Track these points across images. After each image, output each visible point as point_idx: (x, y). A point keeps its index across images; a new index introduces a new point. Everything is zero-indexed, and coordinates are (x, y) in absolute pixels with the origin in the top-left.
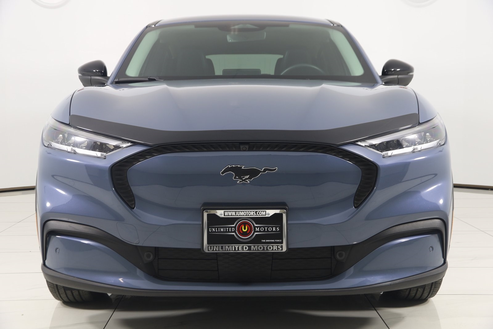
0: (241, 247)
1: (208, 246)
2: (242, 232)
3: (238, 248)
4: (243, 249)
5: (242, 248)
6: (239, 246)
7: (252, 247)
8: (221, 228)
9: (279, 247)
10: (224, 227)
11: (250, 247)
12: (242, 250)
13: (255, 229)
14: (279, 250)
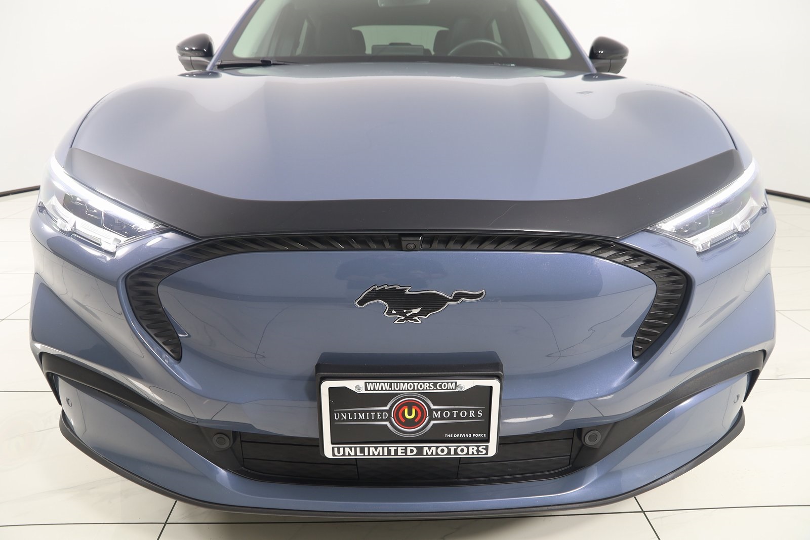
0: (402, 449)
1: (333, 448)
2: (403, 421)
3: (396, 451)
4: (406, 452)
5: (404, 451)
6: (397, 447)
7: (425, 449)
8: (360, 414)
9: (480, 449)
10: (365, 412)
11: (420, 451)
12: (404, 454)
13: (431, 414)
14: (480, 453)
